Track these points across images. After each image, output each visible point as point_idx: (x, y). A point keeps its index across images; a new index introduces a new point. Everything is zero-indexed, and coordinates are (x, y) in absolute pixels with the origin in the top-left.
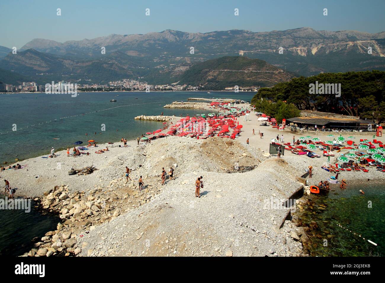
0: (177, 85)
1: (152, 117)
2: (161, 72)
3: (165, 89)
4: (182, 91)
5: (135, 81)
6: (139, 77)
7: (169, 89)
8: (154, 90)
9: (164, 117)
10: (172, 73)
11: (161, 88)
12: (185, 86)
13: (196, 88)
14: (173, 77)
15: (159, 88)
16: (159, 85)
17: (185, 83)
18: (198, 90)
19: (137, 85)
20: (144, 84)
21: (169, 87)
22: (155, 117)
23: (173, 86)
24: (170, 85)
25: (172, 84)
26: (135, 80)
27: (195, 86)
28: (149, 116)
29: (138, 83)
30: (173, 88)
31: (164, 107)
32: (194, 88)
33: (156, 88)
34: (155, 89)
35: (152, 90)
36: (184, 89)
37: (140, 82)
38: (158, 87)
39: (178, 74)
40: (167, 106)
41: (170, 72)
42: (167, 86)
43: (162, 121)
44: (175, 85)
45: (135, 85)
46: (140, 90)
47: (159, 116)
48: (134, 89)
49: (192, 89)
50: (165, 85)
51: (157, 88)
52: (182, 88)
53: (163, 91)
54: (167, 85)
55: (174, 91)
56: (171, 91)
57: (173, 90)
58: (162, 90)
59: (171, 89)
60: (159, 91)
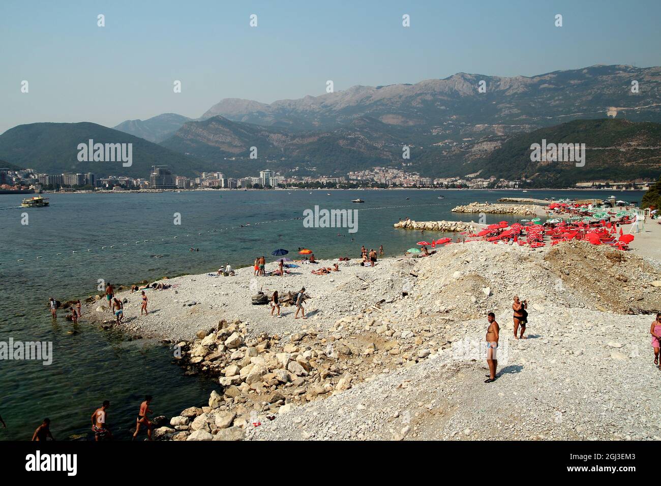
0: (476, 177)
1: (429, 224)
2: (445, 154)
3: (453, 186)
4: (486, 189)
5: (395, 171)
6: (403, 163)
7: (461, 186)
8: (431, 188)
9: (454, 223)
10: (467, 155)
11: (446, 183)
12: (492, 179)
13: (515, 184)
14: (469, 162)
15: (442, 184)
16: (441, 178)
17: (493, 175)
18: (519, 187)
19: (400, 177)
20: (414, 177)
21: (460, 181)
22: (435, 223)
23: (468, 180)
24: (462, 178)
25: (468, 176)
26: (396, 169)
27: (512, 180)
28: (423, 222)
29: (401, 174)
30: (468, 184)
31: (453, 210)
32: (511, 183)
33: (435, 183)
34: (434, 185)
35: (428, 187)
36: (491, 186)
37: (405, 172)
38: (439, 182)
39: (478, 156)
40: (458, 208)
41: (463, 153)
42: (456, 181)
43: (449, 231)
44: (472, 178)
45: (395, 177)
46: (404, 187)
47: (444, 222)
48: (395, 185)
49: (508, 186)
50: (452, 179)
51: (438, 184)
52: (486, 183)
53: (450, 189)
54: (458, 178)
55: (470, 189)
56: (466, 189)
57: (468, 187)
58: (447, 187)
59: (466, 186)
60: (442, 189)
